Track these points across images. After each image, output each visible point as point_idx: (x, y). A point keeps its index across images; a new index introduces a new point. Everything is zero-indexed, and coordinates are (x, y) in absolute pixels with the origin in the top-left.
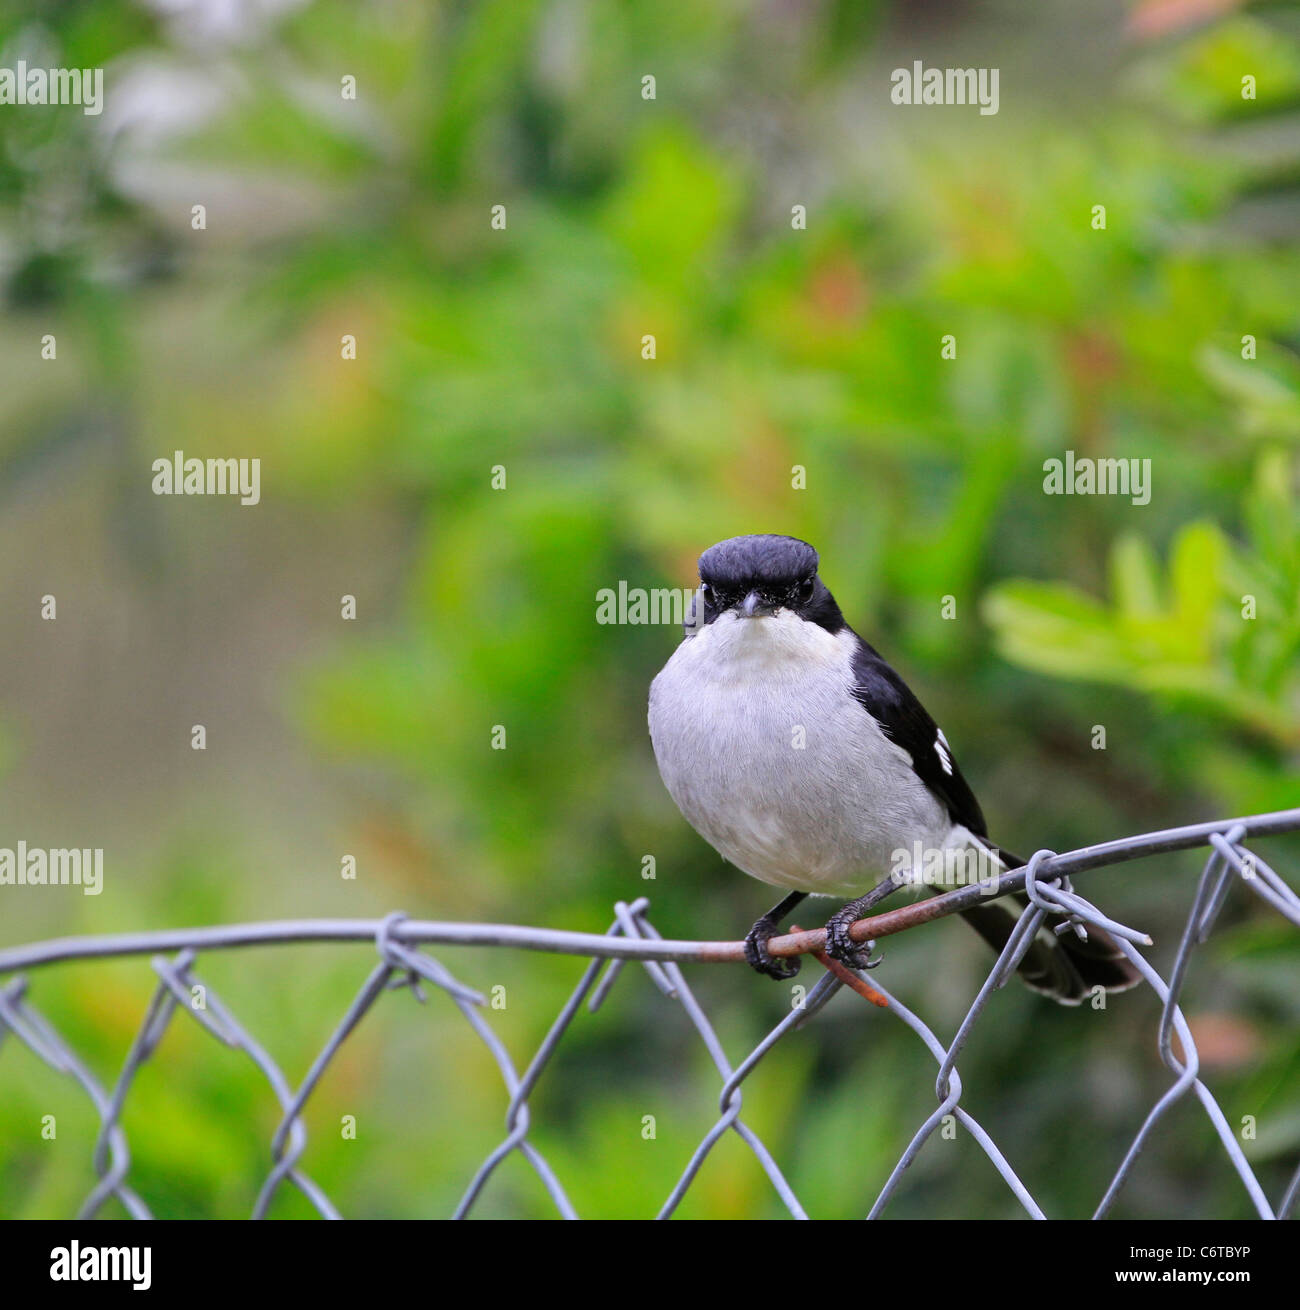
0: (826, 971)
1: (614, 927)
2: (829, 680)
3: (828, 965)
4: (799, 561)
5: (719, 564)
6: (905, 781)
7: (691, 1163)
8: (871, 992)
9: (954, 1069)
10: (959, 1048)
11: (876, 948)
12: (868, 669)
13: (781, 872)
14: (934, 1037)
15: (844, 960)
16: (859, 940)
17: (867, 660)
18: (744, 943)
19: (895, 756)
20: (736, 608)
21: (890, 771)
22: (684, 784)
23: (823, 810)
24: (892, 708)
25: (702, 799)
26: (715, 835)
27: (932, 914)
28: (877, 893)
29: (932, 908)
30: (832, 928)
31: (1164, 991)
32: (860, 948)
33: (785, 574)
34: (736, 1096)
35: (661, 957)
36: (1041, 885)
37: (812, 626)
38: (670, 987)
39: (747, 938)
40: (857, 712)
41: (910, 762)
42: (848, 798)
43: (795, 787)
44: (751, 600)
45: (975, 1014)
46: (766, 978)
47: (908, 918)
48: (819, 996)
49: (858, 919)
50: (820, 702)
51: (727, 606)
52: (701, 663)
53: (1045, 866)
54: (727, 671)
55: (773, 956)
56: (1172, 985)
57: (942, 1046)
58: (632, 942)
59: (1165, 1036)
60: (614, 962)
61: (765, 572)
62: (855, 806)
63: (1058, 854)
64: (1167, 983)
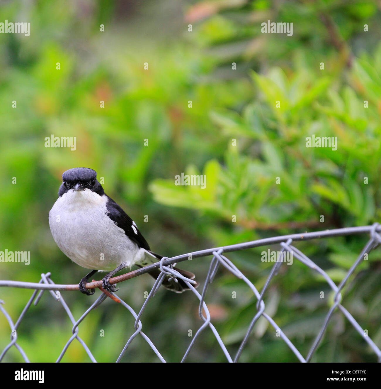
0: (102, 293)
1: (41, 281)
2: (99, 210)
3: (103, 291)
4: (91, 175)
5: (68, 176)
6: (123, 237)
7: (64, 349)
8: (115, 299)
9: (140, 320)
10: (141, 315)
11: (117, 286)
12: (111, 206)
13: (88, 265)
14: (134, 311)
15: (108, 289)
16: (112, 284)
17: (111, 204)
18: (79, 285)
19: (119, 231)
20: (73, 188)
21: (118, 235)
22: (59, 240)
23: (99, 247)
24: (118, 217)
25: (64, 245)
26: (69, 255)
27: (133, 276)
28: (117, 270)
29: (133, 274)
30: (104, 280)
31: (200, 297)
32: (112, 286)
33: (87, 178)
34: (77, 329)
35: (55, 289)
36: (164, 267)
37: (95, 193)
38: (57, 298)
39: (79, 283)
40: (108, 219)
41: (124, 232)
42: (106, 243)
43: (90, 241)
44: (77, 186)
45: (146, 304)
46: (85, 294)
47: (126, 277)
48: (100, 300)
49: (111, 277)
50: (97, 217)
51: (70, 188)
52: (63, 205)
53: (166, 262)
54: (71, 207)
55: (87, 289)
56: (202, 295)
57: (136, 314)
58: (46, 285)
59: (200, 310)
60: (41, 291)
61: (81, 178)
62: (108, 245)
63: (169, 258)
64: (201, 295)
